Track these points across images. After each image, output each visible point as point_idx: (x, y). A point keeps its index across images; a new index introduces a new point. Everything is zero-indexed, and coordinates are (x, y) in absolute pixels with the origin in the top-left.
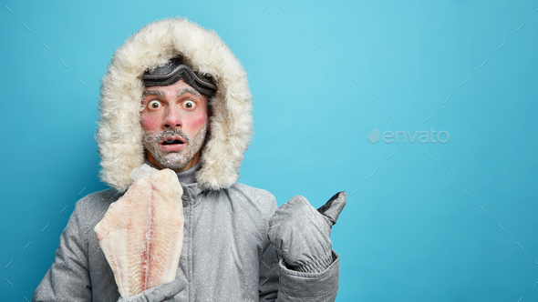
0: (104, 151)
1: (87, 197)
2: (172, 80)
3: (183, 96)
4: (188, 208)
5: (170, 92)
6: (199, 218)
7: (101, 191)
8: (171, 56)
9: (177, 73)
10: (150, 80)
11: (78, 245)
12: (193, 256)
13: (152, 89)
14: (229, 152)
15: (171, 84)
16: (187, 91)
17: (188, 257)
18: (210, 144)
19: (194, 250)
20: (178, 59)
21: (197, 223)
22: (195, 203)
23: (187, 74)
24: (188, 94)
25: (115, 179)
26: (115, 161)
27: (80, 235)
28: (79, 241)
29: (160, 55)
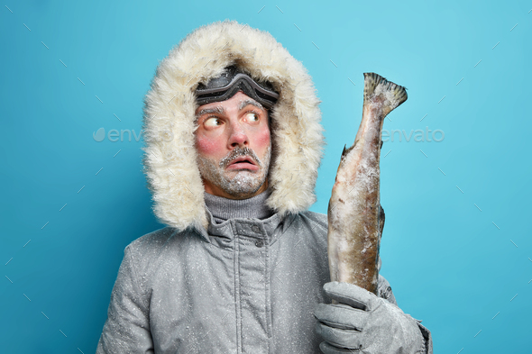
0: (156, 182)
1: (137, 241)
2: (230, 92)
3: (245, 109)
4: (264, 248)
5: (230, 106)
6: (276, 259)
7: (154, 232)
8: (227, 63)
9: (234, 84)
10: (206, 94)
11: (133, 301)
12: (272, 306)
13: (208, 107)
14: (304, 165)
15: (229, 97)
16: (247, 103)
17: (266, 308)
18: (279, 160)
19: (273, 299)
20: (235, 67)
21: (274, 266)
22: (270, 240)
23: (246, 84)
24: (250, 107)
25: (172, 215)
26: (171, 191)
27: (134, 289)
28: (134, 296)
29: (215, 62)
